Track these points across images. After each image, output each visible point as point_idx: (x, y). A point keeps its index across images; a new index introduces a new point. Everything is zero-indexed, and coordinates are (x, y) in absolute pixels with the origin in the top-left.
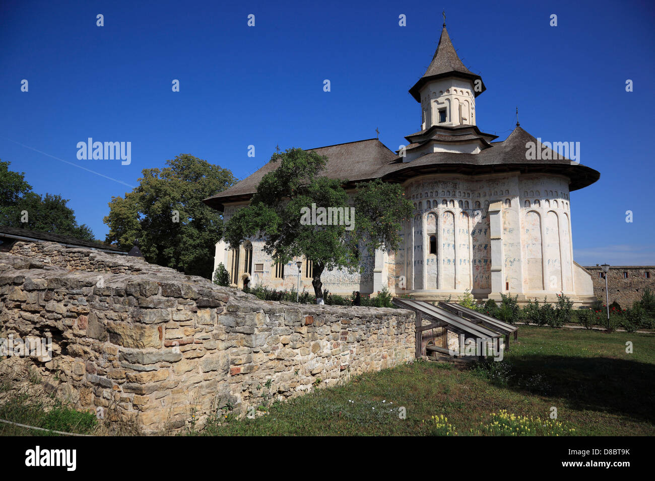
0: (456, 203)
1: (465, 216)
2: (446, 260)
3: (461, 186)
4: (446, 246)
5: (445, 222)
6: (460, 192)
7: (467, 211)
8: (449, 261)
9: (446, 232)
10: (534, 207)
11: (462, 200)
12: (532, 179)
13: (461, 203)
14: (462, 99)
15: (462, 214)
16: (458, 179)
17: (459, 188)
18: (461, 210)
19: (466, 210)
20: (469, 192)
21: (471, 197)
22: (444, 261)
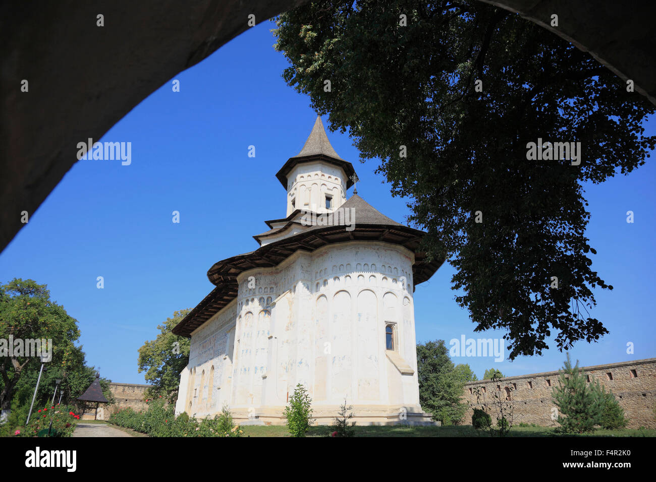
0: (256, 301)
1: (267, 315)
2: (243, 369)
3: (262, 281)
4: (245, 352)
5: (246, 324)
6: (261, 288)
7: (269, 309)
8: (245, 369)
9: (246, 335)
10: (323, 289)
11: (264, 296)
12: (322, 255)
13: (261, 300)
14: (308, 184)
15: (263, 313)
16: (260, 273)
17: (259, 283)
18: (261, 308)
19: (268, 307)
20: (273, 286)
21: (275, 292)
22: (241, 370)
